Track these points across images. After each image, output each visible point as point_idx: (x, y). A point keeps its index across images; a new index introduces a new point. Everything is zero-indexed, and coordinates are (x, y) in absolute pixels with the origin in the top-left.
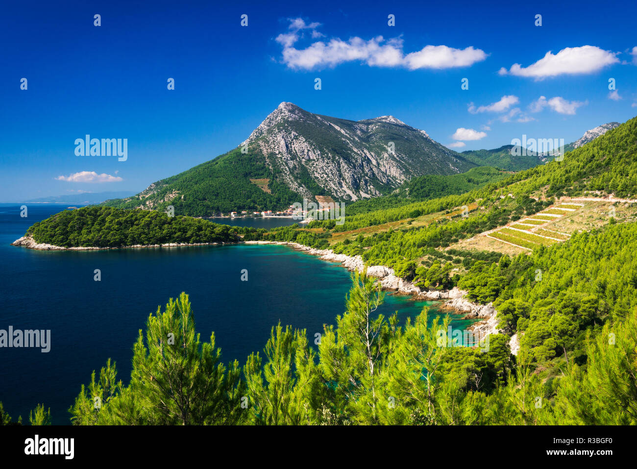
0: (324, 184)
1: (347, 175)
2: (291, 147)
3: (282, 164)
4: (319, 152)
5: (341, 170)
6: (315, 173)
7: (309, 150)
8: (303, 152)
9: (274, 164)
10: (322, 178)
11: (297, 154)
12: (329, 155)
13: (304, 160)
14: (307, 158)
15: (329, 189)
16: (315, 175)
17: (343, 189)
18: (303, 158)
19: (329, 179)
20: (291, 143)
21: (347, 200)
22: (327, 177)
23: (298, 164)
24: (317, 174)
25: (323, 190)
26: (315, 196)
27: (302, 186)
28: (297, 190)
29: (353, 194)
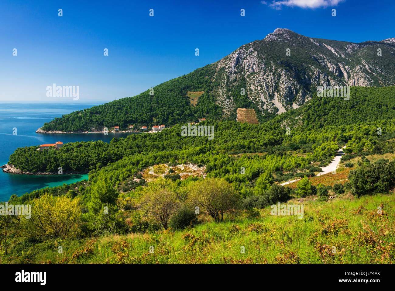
0: (254, 97)
1: (283, 87)
2: (243, 62)
3: (225, 77)
4: (263, 66)
5: (279, 81)
6: (252, 85)
7: (254, 64)
8: (250, 66)
9: (219, 78)
10: (255, 90)
11: (244, 69)
12: (273, 68)
13: (248, 73)
14: (251, 71)
15: (256, 102)
16: (251, 88)
17: (273, 101)
18: (248, 71)
19: (262, 91)
20: (245, 58)
21: (271, 113)
22: (261, 89)
23: (240, 77)
24: (253, 86)
25: (250, 102)
26: (237, 108)
27: (229, 99)
28: (222, 102)
29: (282, 107)
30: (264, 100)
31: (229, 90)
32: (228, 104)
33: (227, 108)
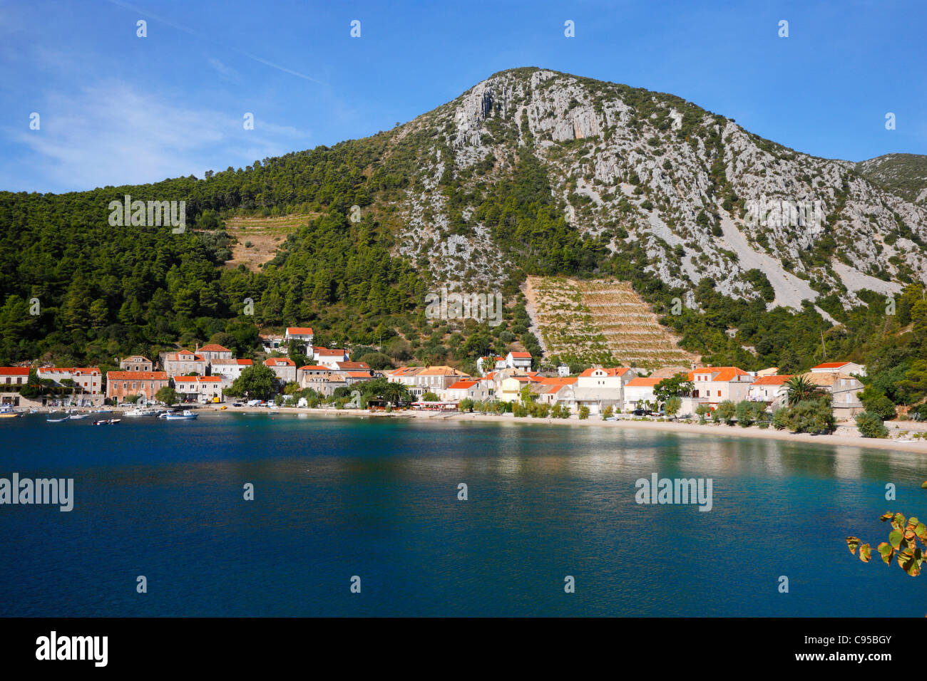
0: (612, 225)
2: (514, 110)
3: (433, 157)
4: (622, 108)
6: (581, 182)
7: (575, 105)
8: (553, 115)
10: (607, 198)
11: (526, 129)
13: (548, 144)
16: (578, 191)
18: (547, 137)
19: (645, 199)
20: (520, 99)
21: (743, 303)
22: (638, 192)
23: (510, 156)
24: (589, 187)
25: (593, 249)
26: (524, 277)
27: (470, 233)
28: (425, 249)
29: (787, 274)
30: (674, 241)
31: (458, 201)
32: (466, 256)
33: (457, 278)
